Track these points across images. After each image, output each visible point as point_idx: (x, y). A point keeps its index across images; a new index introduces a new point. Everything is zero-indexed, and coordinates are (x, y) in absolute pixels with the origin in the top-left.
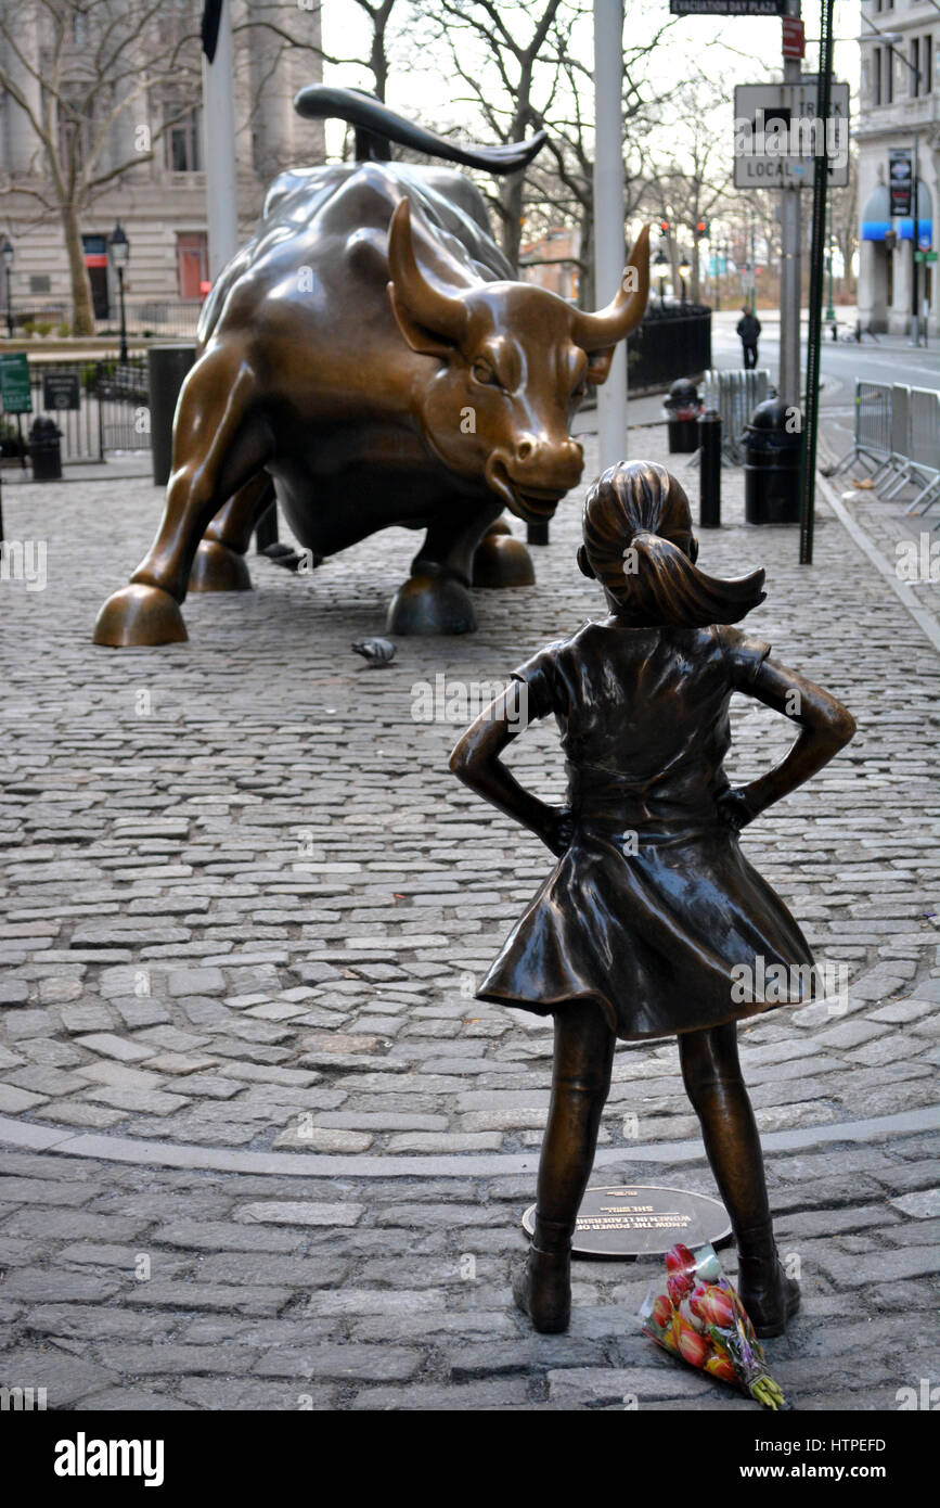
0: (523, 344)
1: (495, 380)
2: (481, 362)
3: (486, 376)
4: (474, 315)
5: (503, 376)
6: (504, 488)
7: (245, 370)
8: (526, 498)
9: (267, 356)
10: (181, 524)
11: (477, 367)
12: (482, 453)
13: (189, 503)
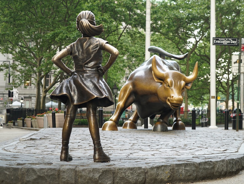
0: (174, 80)
1: (169, 86)
2: (166, 83)
3: (167, 85)
4: (166, 76)
5: (170, 85)
6: (169, 104)
7: (131, 87)
8: (173, 105)
9: (134, 85)
10: (118, 111)
11: (166, 84)
12: (166, 98)
13: (120, 108)
